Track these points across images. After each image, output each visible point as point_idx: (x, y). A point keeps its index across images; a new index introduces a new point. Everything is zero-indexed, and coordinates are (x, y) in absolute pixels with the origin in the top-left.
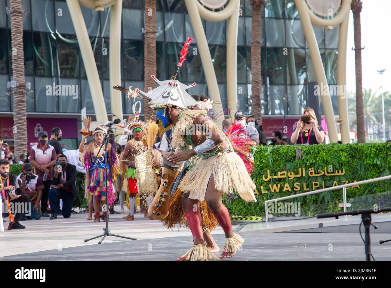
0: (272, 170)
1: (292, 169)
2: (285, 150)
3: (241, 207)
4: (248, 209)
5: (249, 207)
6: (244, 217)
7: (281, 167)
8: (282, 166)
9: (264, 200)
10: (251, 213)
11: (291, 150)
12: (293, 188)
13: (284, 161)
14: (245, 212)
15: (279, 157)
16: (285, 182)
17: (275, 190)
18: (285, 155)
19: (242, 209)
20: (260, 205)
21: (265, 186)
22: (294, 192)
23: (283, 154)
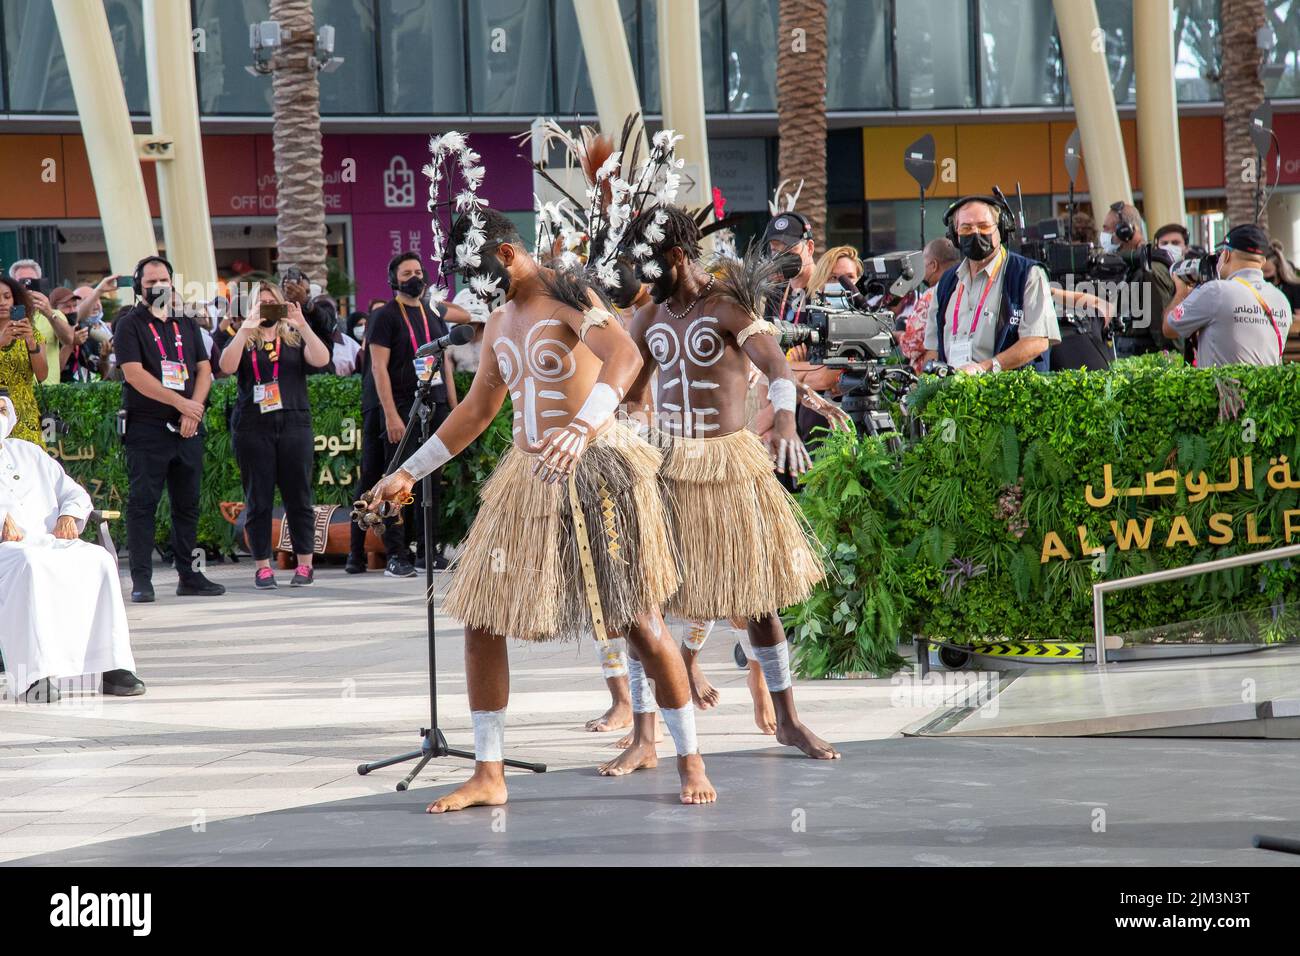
0: (1122, 465)
1: (1200, 463)
2: (1175, 387)
3: (1001, 605)
4: (1027, 612)
5: (1032, 607)
6: (1016, 645)
7: (1160, 452)
8: (1161, 448)
9: (1089, 582)
10: (1041, 631)
11: (1198, 388)
12: (1204, 533)
13: (1170, 429)
14: (1015, 624)
15: (1150, 415)
16: (1172, 510)
17: (1133, 542)
18: (1174, 406)
19: (1005, 612)
20: (1074, 599)
21: (1095, 527)
22: (1210, 550)
23: (1169, 403)
